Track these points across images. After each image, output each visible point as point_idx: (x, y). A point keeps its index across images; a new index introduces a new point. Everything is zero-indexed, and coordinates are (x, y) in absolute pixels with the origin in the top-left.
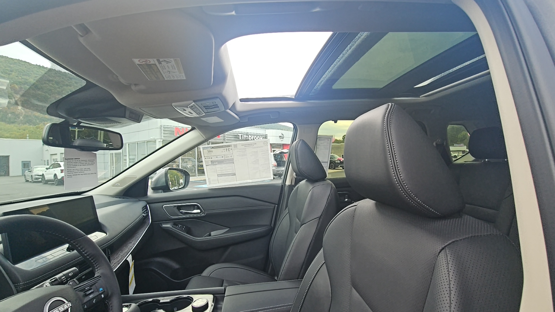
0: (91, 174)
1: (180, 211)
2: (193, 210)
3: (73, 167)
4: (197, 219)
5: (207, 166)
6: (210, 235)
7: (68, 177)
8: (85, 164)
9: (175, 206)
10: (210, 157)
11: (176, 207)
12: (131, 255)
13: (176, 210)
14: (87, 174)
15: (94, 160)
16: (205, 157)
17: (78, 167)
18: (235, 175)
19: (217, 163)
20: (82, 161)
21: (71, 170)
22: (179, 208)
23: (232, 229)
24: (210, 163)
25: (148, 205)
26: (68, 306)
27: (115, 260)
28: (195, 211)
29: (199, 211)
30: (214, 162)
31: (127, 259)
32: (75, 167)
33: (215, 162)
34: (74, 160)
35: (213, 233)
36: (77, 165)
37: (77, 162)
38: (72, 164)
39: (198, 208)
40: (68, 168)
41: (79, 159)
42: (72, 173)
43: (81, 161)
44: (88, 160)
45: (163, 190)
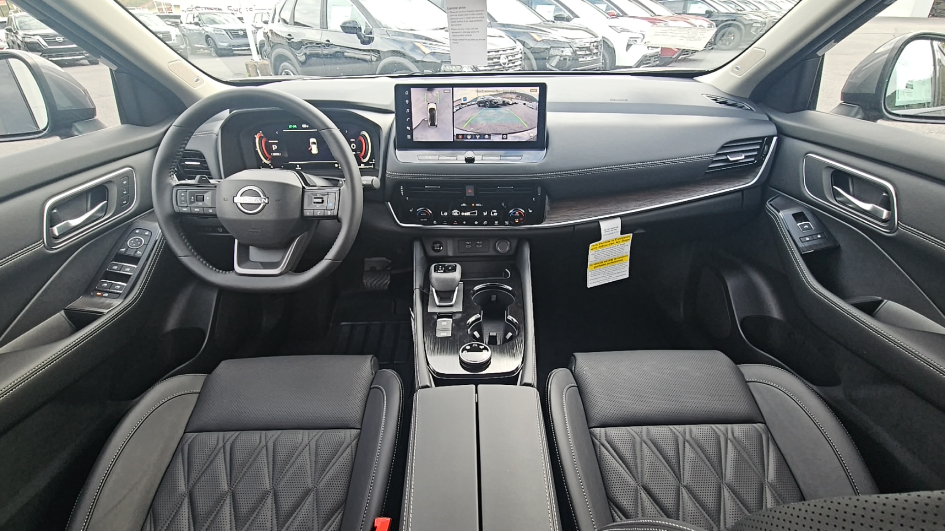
0: (480, 39)
1: (834, 187)
3: (459, 25)
4: (867, 234)
6: (872, 308)
7: (454, 43)
8: (472, 19)
9: (830, 167)
11: (832, 170)
12: (618, 218)
13: (826, 178)
14: (474, 40)
15: (483, 10)
17: (465, 25)
20: (469, 13)
21: (456, 30)
25: (775, 139)
27: (568, 212)
29: (885, 214)
31: (602, 224)
32: (460, 25)
34: (458, 10)
35: (889, 307)
36: (463, 20)
37: (462, 13)
38: (457, 19)
40: (452, 25)
41: (465, 8)
42: (458, 36)
43: (467, 13)
44: (475, 10)
45: (864, 109)
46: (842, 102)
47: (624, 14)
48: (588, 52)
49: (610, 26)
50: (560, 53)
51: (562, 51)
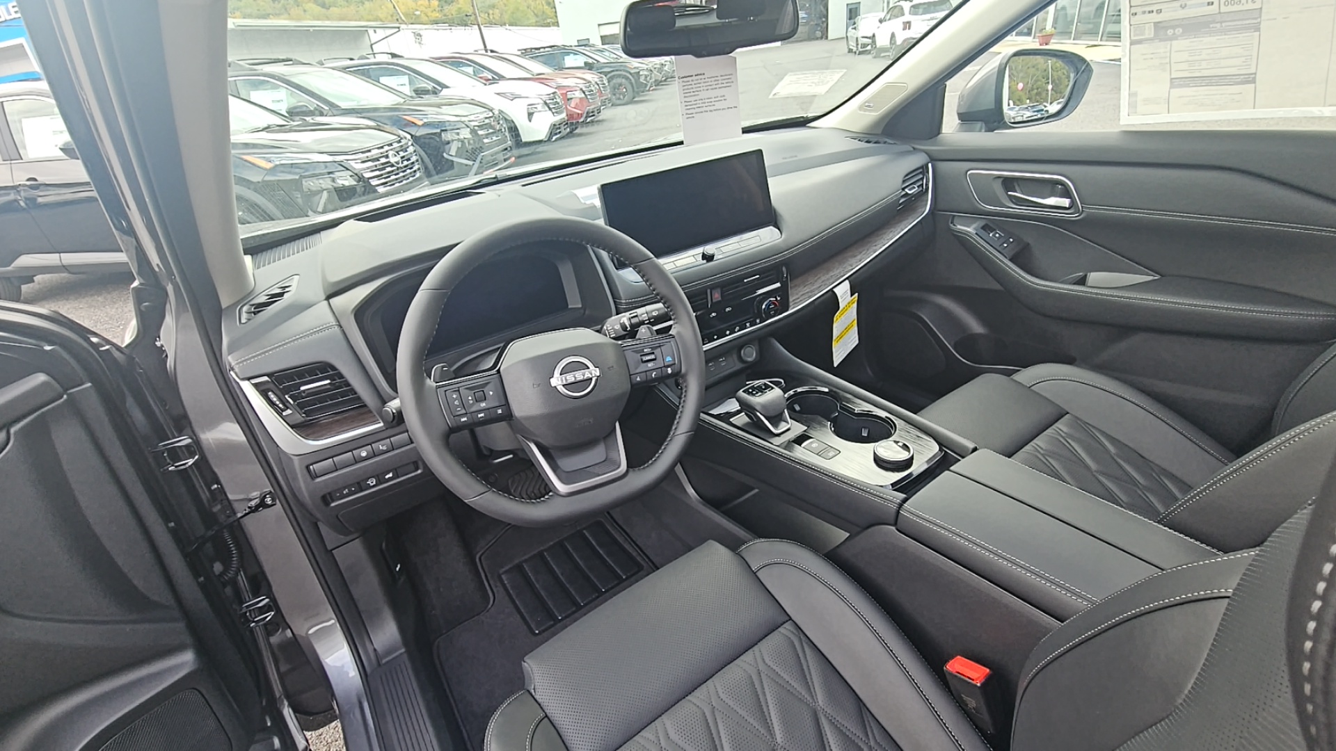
0: (728, 108)
1: (1009, 193)
2: (1050, 196)
3: (695, 95)
4: (1052, 224)
5: (1134, 47)
6: (1082, 281)
7: (687, 118)
8: (714, 86)
9: (999, 177)
10: (1155, 8)
11: (1002, 179)
12: (847, 281)
13: (998, 188)
14: (720, 109)
15: (732, 74)
16: (1133, 10)
17: (703, 95)
18: (1254, 81)
19: (1179, 31)
20: (710, 80)
21: (691, 101)
22: (1009, 183)
23: (1166, 280)
24: (1149, 32)
25: (930, 165)
26: (591, 374)
27: (805, 288)
28: (1052, 201)
29: (1065, 202)
30: (1166, 28)
31: (835, 290)
32: (698, 95)
33: (1174, 27)
34: (694, 78)
35: (1094, 277)
36: (701, 89)
37: (699, 81)
38: (692, 88)
39: (1066, 193)
40: (685, 97)
41: (704, 74)
42: (694, 108)
43: (707, 80)
44: (719, 75)
45: (986, 123)
46: (960, 121)
47: (502, 78)
48: (491, 131)
49: (498, 94)
50: (457, 137)
51: (458, 134)
